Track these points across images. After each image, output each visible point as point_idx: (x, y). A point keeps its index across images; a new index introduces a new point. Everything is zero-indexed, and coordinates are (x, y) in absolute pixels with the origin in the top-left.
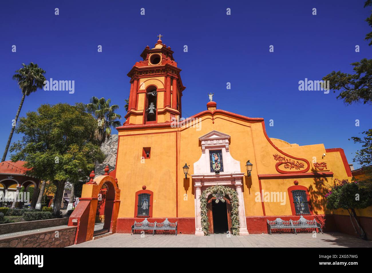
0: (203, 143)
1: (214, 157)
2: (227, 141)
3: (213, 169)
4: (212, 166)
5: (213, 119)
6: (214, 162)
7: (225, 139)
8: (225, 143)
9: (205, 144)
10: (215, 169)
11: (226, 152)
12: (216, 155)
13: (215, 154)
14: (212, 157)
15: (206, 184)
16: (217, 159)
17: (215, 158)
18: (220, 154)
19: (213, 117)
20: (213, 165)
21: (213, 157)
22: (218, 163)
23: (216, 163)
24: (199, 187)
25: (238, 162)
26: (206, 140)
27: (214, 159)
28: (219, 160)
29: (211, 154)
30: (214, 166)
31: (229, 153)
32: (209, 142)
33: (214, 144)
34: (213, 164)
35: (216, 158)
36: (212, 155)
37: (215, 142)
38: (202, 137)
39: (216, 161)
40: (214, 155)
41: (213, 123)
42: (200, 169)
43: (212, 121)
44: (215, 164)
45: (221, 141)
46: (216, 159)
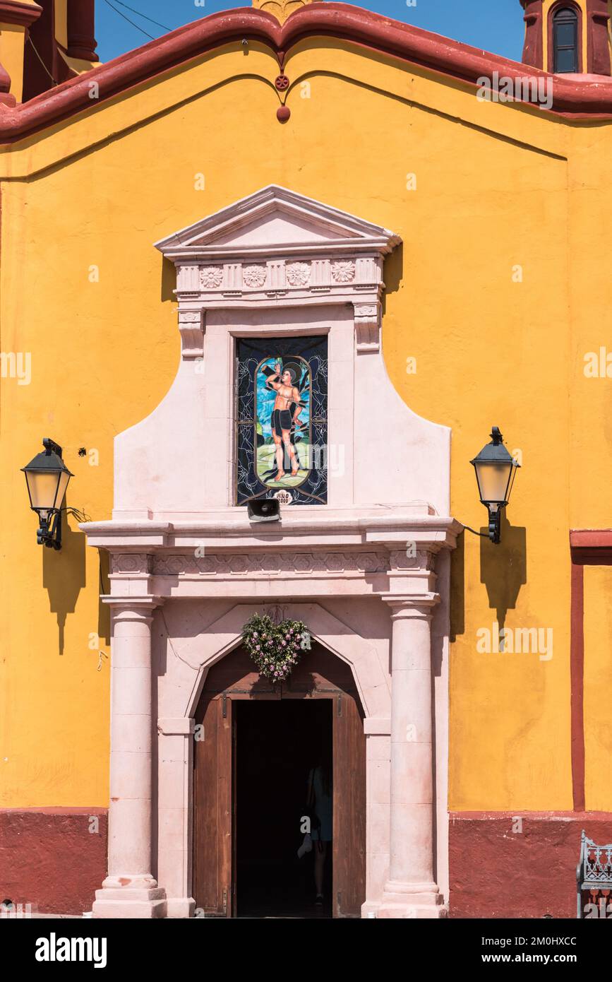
0: (188, 278)
1: (269, 387)
2: (369, 271)
3: (253, 476)
4: (252, 457)
5: (282, 85)
6: (265, 429)
7: (351, 254)
8: (354, 286)
9: (199, 293)
10: (271, 483)
11: (361, 352)
12: (287, 377)
13: (275, 364)
14: (252, 388)
15: (188, 587)
16: (293, 407)
17: (275, 395)
18: (314, 365)
19: (282, 63)
20: (260, 450)
21: (261, 391)
22: (299, 433)
23: (279, 433)
24: (135, 607)
25: (439, 434)
26: (213, 258)
27: (266, 405)
28: (303, 416)
29: (246, 369)
30: (267, 456)
31: (378, 358)
32: (233, 277)
33: (272, 294)
34: (261, 441)
35: (287, 393)
36: (260, 375)
37: (276, 275)
38: (179, 238)
39: (282, 420)
40: (268, 372)
41: (283, 117)
42: (157, 478)
43: (273, 102)
44: (272, 441)
45: (319, 273)
46: (283, 406)
